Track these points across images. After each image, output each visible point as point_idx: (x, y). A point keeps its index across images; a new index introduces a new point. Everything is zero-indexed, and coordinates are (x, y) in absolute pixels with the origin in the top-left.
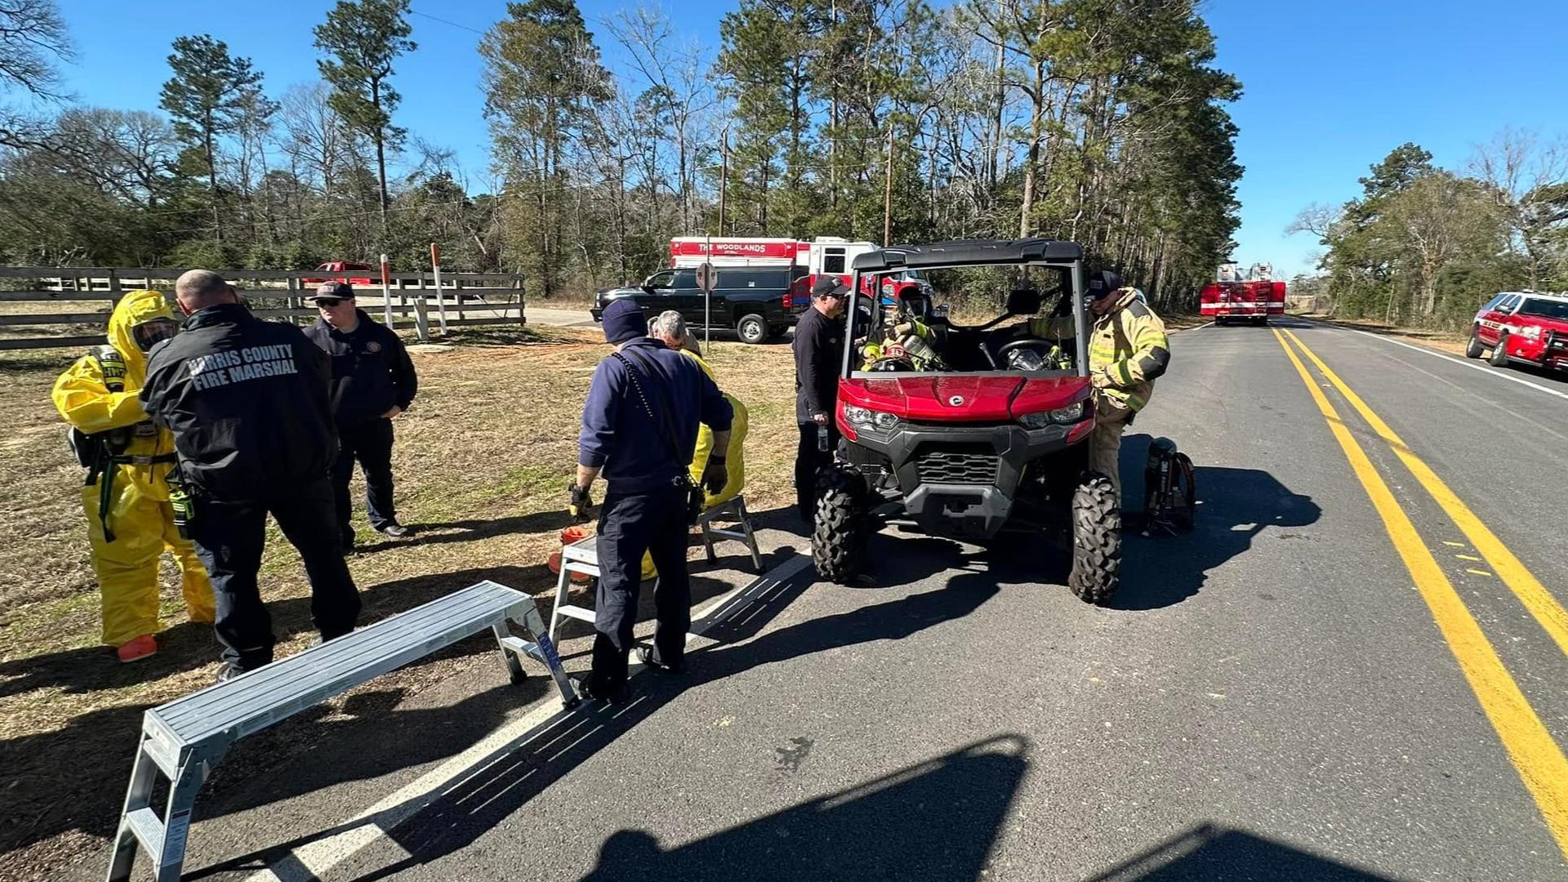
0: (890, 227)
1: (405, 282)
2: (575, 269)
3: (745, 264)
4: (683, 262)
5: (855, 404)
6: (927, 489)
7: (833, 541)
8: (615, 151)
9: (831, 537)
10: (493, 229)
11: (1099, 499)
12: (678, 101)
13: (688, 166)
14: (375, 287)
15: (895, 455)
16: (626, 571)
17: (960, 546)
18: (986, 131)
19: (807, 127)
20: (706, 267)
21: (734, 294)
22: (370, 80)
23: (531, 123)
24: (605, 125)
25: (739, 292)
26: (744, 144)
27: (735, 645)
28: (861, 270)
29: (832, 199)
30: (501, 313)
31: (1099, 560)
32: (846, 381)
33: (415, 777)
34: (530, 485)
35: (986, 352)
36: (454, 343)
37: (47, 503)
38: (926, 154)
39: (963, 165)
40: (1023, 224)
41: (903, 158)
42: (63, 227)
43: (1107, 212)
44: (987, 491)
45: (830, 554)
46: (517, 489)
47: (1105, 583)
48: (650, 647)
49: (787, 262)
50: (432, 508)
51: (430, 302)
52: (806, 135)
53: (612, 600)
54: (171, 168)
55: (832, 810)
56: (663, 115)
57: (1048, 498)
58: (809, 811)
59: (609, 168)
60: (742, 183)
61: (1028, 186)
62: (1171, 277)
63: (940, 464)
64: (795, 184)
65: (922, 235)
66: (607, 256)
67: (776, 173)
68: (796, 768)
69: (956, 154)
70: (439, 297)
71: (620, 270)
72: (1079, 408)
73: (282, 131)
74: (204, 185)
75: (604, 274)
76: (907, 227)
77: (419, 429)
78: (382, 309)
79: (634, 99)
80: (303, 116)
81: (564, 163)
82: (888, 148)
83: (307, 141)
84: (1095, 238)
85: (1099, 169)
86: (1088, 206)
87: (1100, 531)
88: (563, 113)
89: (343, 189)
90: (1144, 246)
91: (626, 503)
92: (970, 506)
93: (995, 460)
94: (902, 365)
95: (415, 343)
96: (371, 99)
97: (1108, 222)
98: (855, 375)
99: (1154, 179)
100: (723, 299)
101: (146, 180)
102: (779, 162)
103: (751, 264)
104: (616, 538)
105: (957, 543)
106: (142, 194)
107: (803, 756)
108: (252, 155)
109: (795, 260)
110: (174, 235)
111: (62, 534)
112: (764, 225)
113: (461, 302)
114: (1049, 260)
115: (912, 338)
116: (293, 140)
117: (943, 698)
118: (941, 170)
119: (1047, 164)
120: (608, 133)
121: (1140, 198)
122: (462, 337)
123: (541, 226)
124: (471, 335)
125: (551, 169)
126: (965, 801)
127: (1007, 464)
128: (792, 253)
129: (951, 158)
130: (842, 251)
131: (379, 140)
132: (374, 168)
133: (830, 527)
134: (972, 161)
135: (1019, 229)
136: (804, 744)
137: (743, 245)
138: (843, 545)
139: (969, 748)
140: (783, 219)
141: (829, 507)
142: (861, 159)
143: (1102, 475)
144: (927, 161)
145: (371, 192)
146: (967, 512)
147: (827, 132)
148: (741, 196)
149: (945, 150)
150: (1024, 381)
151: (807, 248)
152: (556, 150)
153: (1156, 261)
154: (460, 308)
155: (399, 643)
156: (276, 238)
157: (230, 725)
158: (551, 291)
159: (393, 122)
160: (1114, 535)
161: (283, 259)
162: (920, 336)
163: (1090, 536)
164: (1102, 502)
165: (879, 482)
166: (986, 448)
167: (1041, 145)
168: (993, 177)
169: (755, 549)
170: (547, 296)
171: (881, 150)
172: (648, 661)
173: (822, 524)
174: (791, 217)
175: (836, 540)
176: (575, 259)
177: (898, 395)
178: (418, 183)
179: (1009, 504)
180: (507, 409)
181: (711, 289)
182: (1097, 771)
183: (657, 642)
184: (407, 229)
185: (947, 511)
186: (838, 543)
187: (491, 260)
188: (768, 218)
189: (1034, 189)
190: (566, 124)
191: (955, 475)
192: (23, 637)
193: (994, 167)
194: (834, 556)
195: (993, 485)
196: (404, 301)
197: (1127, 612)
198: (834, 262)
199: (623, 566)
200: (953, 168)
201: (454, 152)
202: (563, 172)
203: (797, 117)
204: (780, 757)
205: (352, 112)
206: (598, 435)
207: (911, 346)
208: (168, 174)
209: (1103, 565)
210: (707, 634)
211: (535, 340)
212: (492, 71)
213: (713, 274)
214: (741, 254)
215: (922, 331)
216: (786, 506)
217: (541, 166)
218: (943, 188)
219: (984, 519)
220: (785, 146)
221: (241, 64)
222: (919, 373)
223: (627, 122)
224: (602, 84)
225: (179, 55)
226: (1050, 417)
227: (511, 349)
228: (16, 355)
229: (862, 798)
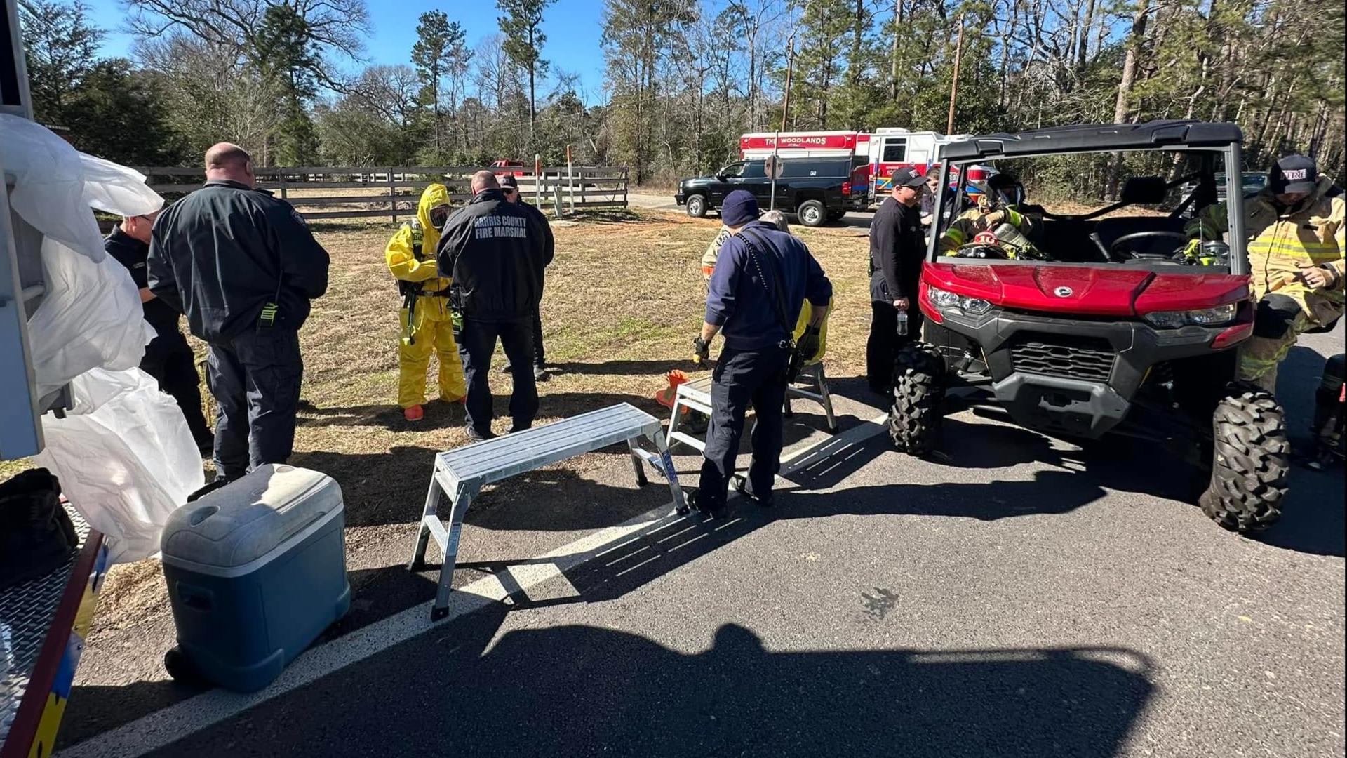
0: (955, 114)
1: (548, 174)
2: (661, 163)
3: (806, 155)
4: (752, 154)
5: (941, 289)
6: (1022, 379)
7: (912, 415)
8: (697, 64)
9: (910, 410)
10: (602, 133)
11: (1257, 416)
12: (750, 16)
13: (756, 72)
14: (528, 178)
15: (986, 341)
16: (734, 413)
17: (1048, 440)
18: (1075, 8)
19: (871, 25)
20: (774, 159)
21: (796, 181)
22: (528, 27)
23: (634, 47)
24: (690, 43)
25: (799, 180)
26: (809, 47)
27: (815, 492)
28: (950, 160)
29: (892, 92)
30: (610, 198)
31: (1252, 484)
32: (931, 265)
33: (577, 538)
34: (637, 333)
35: (1098, 243)
36: (579, 220)
37: (366, 313)
38: (1000, 40)
39: (1046, 48)
40: (1119, 105)
41: (973, 46)
42: (364, 142)
43: (1240, 86)
44: (1098, 389)
45: (907, 426)
46: (628, 335)
47: (1260, 513)
48: (744, 479)
49: (846, 153)
50: (572, 342)
51: (565, 189)
52: (869, 33)
53: (719, 435)
54: (414, 101)
55: (924, 665)
56: (736, 29)
57: (1176, 405)
58: (898, 660)
59: (691, 79)
60: (805, 82)
61: (1129, 64)
62: (1337, 159)
63: (1040, 355)
64: (856, 80)
65: (990, 123)
66: (687, 151)
67: (837, 72)
68: (882, 617)
69: (1034, 37)
70: (571, 185)
71: (696, 162)
72: (1231, 311)
73: (475, 71)
74: (431, 111)
75: (683, 166)
76: (973, 115)
77: (560, 283)
78: (534, 194)
79: (714, 18)
80: (487, 58)
81: (657, 78)
82: (956, 39)
83: (489, 76)
84: (1220, 116)
85: (1232, 36)
86: (1212, 80)
87: (1257, 452)
88: (658, 37)
89: (508, 108)
90: (1296, 123)
91: (739, 358)
92: (1073, 401)
93: (1112, 358)
94: (994, 252)
95: (554, 219)
96: (528, 42)
97: (1239, 97)
98: (940, 260)
99: (1319, 43)
100: (786, 186)
101: (402, 109)
102: (842, 62)
103: (811, 156)
104: (728, 385)
105: (1044, 436)
106: (400, 118)
107: (889, 607)
108: (458, 88)
109: (854, 150)
110: (415, 144)
111: (373, 333)
112: (824, 120)
113: (583, 189)
114: (1191, 144)
115: (1004, 226)
116: (481, 76)
117: (1040, 591)
118: (1016, 55)
119: (1156, 37)
120: (692, 49)
121: (1293, 66)
122: (584, 215)
123: (637, 129)
124: (589, 214)
125: (646, 82)
126: (1074, 701)
127: (1126, 364)
128: (851, 144)
129: (1028, 42)
130: (904, 141)
131: (532, 69)
132: (528, 91)
133: (909, 401)
134: (1055, 41)
135: (1113, 111)
136: (889, 599)
137: (805, 138)
138: (921, 420)
139: (1075, 649)
140: (842, 113)
141: (909, 382)
142: (926, 51)
143: (1260, 390)
144: (999, 48)
145: (526, 110)
146: (1068, 408)
147: (890, 28)
148: (804, 95)
149: (1021, 34)
150: (1152, 276)
151: (867, 139)
152: (651, 68)
153: (1313, 141)
154: (582, 193)
155: (573, 439)
156: (468, 146)
157: (482, 473)
158: (642, 180)
159: (541, 57)
160: (1277, 459)
161: (472, 159)
162: (1014, 224)
163: (1241, 457)
164: (1261, 420)
165: (960, 364)
166: (1102, 344)
167: (1149, 17)
168: (1082, 57)
169: (830, 410)
170: (639, 184)
171: (948, 40)
172: (741, 489)
173: (901, 397)
174: (849, 110)
175: (915, 414)
176: (661, 154)
177: (991, 281)
178: (555, 100)
179: (1126, 405)
180: (617, 272)
181: (777, 178)
182: (1258, 723)
183: (751, 475)
184: (546, 135)
185: (1044, 403)
186: (917, 417)
187: (600, 157)
188: (828, 113)
189: (1136, 66)
190: (660, 45)
191: (1058, 366)
192: (359, 393)
193: (1084, 45)
194: (912, 429)
195: (1107, 383)
196: (546, 188)
197: (1290, 552)
198: (895, 151)
199: (732, 409)
200: (1030, 53)
201: (579, 76)
202: (655, 85)
203: (860, 17)
204: (866, 601)
205: (516, 52)
206: (723, 300)
207: (1003, 234)
208: (413, 105)
209: (1258, 493)
210: (789, 477)
211: (634, 219)
212: (609, 10)
213: (780, 165)
214: (803, 146)
215: (1016, 219)
216: (852, 376)
217: (639, 82)
218: (1016, 73)
219: (1090, 417)
220: (847, 45)
221: (455, 27)
222: (1013, 259)
223: (708, 38)
224: (689, 9)
225: (422, 26)
226: (1188, 317)
227: (617, 225)
228: (345, 221)
229: (953, 664)
